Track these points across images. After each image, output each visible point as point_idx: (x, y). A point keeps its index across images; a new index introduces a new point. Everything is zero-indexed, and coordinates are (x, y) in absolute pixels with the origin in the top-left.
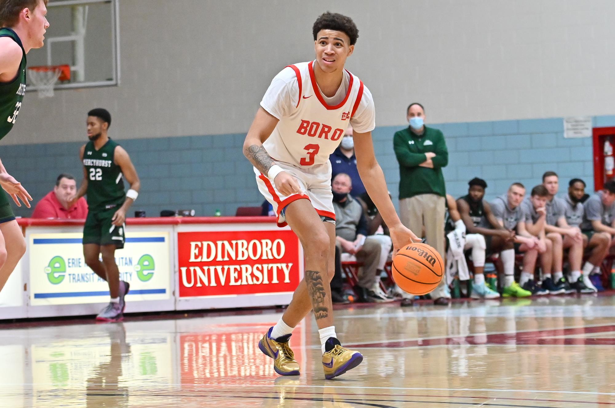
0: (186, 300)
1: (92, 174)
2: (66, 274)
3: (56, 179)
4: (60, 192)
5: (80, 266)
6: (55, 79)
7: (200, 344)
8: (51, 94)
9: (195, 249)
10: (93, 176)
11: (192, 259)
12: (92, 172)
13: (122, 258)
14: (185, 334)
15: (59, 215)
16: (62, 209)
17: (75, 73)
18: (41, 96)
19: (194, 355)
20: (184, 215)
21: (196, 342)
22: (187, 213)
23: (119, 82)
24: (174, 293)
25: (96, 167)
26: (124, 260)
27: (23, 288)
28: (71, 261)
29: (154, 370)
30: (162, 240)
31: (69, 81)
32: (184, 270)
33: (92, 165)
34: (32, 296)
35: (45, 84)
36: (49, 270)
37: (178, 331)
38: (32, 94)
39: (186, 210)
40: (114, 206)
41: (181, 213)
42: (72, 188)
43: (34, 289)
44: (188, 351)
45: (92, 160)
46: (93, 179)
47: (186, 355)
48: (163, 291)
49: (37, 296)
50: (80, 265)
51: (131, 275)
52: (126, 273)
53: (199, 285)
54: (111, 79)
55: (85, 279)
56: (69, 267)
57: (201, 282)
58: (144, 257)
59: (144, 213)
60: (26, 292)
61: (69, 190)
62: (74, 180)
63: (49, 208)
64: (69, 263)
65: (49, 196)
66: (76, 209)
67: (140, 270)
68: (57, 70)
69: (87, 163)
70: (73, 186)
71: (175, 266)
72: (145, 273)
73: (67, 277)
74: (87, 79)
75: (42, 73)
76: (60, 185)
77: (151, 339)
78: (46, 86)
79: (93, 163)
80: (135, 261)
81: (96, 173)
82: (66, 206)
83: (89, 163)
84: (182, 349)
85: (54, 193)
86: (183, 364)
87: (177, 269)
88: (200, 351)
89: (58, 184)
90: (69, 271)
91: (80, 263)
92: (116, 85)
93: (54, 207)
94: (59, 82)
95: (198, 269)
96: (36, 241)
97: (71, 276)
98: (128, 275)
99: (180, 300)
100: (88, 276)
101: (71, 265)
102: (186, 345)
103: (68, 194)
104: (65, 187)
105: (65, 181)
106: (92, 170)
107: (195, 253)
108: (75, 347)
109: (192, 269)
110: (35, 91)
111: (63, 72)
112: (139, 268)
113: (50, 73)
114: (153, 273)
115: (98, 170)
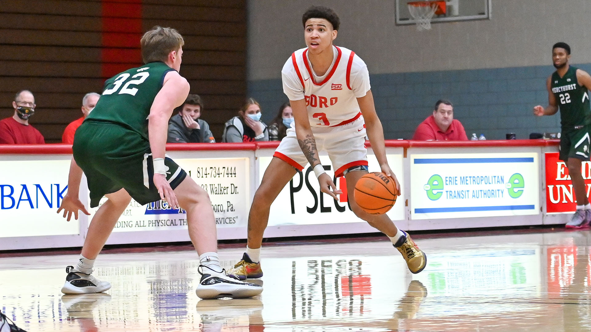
0: (553, 215)
1: (562, 99)
2: (444, 191)
3: (435, 104)
4: (439, 116)
5: (456, 184)
6: (432, 13)
7: (565, 255)
8: (428, 27)
9: (561, 169)
10: (563, 101)
11: (559, 178)
12: (562, 97)
13: (495, 177)
14: (553, 247)
15: (437, 137)
16: (440, 132)
17: (450, 8)
18: (420, 28)
19: (560, 266)
20: (551, 138)
21: (562, 253)
22: (554, 136)
23: (490, 15)
24: (541, 209)
25: (563, 93)
26: (496, 178)
27: (404, 204)
28: (448, 179)
29: (523, 280)
30: (531, 160)
31: (445, 16)
32: (551, 187)
33: (560, 91)
34: (413, 211)
35: (423, 18)
36: (428, 187)
37: (546, 243)
38: (412, 26)
39: (553, 133)
40: (582, 126)
41: (548, 136)
42: (449, 112)
43: (414, 205)
44: (554, 262)
45: (559, 88)
46: (564, 103)
47: (553, 266)
48: (532, 207)
49: (417, 211)
50: (457, 182)
51: (502, 193)
52: (498, 190)
53: (565, 201)
54: (483, 14)
55: (461, 195)
56: (447, 184)
57: (567, 198)
58: (515, 176)
59: (514, 135)
60: (407, 207)
61: (446, 115)
62: (451, 105)
63: (429, 131)
64: (446, 181)
65: (428, 119)
66: (452, 131)
67: (511, 188)
68: (434, 6)
69: (555, 90)
70: (450, 111)
71: (542, 184)
72: (516, 190)
73: (444, 194)
74: (461, 13)
75: (420, 8)
76: (439, 110)
77: (523, 251)
78: (423, 20)
79: (560, 89)
80: (506, 180)
81: (565, 97)
82: (444, 130)
83: (557, 90)
84: (549, 260)
85: (433, 118)
86: (549, 274)
87: (544, 187)
88: (565, 262)
89: (436, 109)
90: (447, 188)
91: (456, 181)
92: (488, 18)
93: (432, 130)
94: (436, 16)
95: (563, 187)
96: (417, 161)
97: (448, 193)
98: (500, 192)
99: (547, 215)
100: (464, 193)
101: (448, 182)
102: (553, 257)
103: (446, 119)
104: (443, 112)
105: (443, 106)
106: (561, 95)
107: (561, 172)
108: (454, 257)
109: (558, 186)
110: (414, 24)
111: (439, 7)
112: (510, 186)
113: (427, 8)
114: (522, 191)
115: (566, 94)
